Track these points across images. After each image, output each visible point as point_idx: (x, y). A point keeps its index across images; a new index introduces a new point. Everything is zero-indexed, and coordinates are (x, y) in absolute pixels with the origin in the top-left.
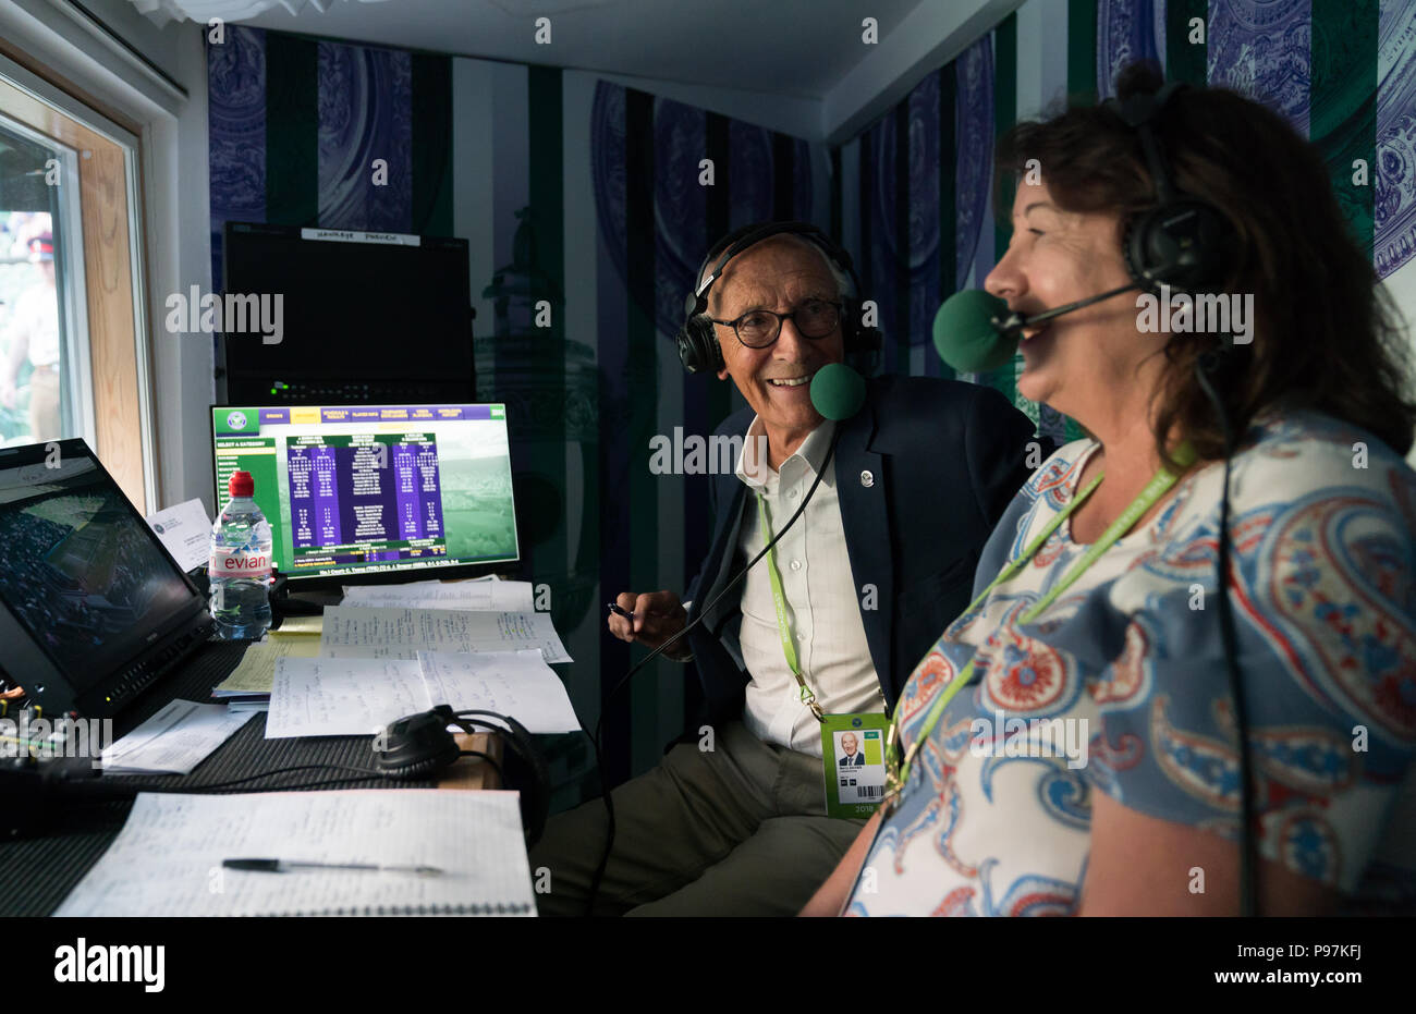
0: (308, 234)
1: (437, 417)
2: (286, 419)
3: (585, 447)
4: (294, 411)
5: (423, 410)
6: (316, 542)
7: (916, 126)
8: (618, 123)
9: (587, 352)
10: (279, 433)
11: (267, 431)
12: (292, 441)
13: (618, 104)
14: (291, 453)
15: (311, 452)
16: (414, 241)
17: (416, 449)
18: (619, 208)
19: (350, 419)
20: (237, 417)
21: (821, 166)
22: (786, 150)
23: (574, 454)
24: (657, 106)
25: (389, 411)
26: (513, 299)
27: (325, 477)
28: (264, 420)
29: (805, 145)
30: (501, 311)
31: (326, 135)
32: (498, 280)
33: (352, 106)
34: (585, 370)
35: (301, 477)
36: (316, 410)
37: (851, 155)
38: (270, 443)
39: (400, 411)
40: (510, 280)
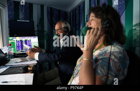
0: (18, 20)
1: (31, 38)
2: (16, 38)
3: (46, 40)
4: (17, 37)
5: (29, 37)
6: (19, 50)
7: (77, 11)
8: (49, 10)
9: (46, 31)
11: (14, 39)
12: (16, 40)
15: (18, 41)
16: (29, 21)
17: (29, 41)
18: (49, 18)
19: (22, 38)
20: (11, 38)
21: (69, 14)
22: (66, 13)
23: (45, 41)
24: (53, 9)
25: (26, 37)
27: (20, 44)
28: (13, 38)
30: (38, 28)
31: (20, 11)
32: (38, 25)
34: (46, 33)
35: (17, 44)
36: (19, 37)
37: (72, 13)
40: (39, 25)
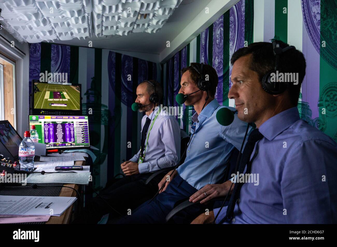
0: (49, 82)
1: (74, 118)
2: (44, 118)
3: (105, 126)
4: (45, 116)
5: (71, 117)
6: (49, 141)
8: (114, 60)
9: (106, 106)
10: (42, 121)
11: (40, 120)
12: (45, 122)
13: (114, 56)
14: (45, 125)
15: (49, 124)
16: (70, 84)
17: (69, 124)
18: (113, 77)
19: (57, 118)
20: (34, 117)
21: (159, 68)
22: (151, 65)
23: (103, 127)
24: (122, 57)
25: (64, 117)
26: (91, 95)
27: (51, 129)
28: (39, 118)
29: (155, 64)
30: (88, 98)
31: (53, 63)
32: (87, 91)
33: (58, 57)
34: (106, 110)
35: (47, 129)
36: (50, 116)
37: (165, 65)
38: (41, 122)
39: (67, 117)
40: (90, 92)
